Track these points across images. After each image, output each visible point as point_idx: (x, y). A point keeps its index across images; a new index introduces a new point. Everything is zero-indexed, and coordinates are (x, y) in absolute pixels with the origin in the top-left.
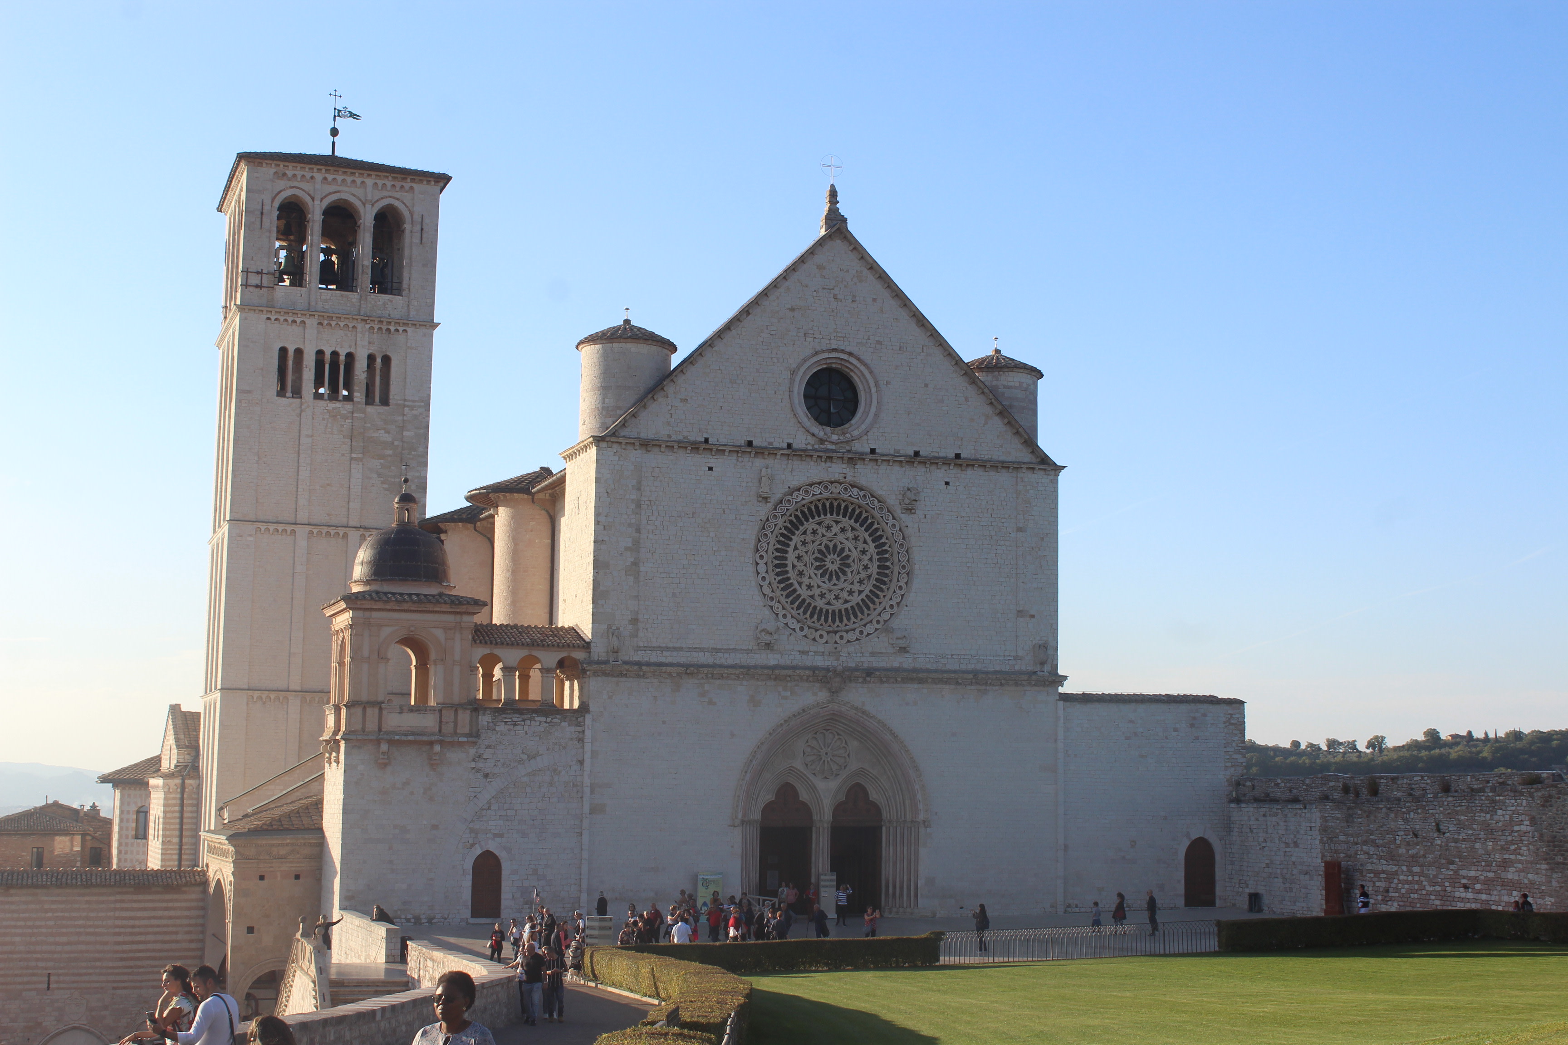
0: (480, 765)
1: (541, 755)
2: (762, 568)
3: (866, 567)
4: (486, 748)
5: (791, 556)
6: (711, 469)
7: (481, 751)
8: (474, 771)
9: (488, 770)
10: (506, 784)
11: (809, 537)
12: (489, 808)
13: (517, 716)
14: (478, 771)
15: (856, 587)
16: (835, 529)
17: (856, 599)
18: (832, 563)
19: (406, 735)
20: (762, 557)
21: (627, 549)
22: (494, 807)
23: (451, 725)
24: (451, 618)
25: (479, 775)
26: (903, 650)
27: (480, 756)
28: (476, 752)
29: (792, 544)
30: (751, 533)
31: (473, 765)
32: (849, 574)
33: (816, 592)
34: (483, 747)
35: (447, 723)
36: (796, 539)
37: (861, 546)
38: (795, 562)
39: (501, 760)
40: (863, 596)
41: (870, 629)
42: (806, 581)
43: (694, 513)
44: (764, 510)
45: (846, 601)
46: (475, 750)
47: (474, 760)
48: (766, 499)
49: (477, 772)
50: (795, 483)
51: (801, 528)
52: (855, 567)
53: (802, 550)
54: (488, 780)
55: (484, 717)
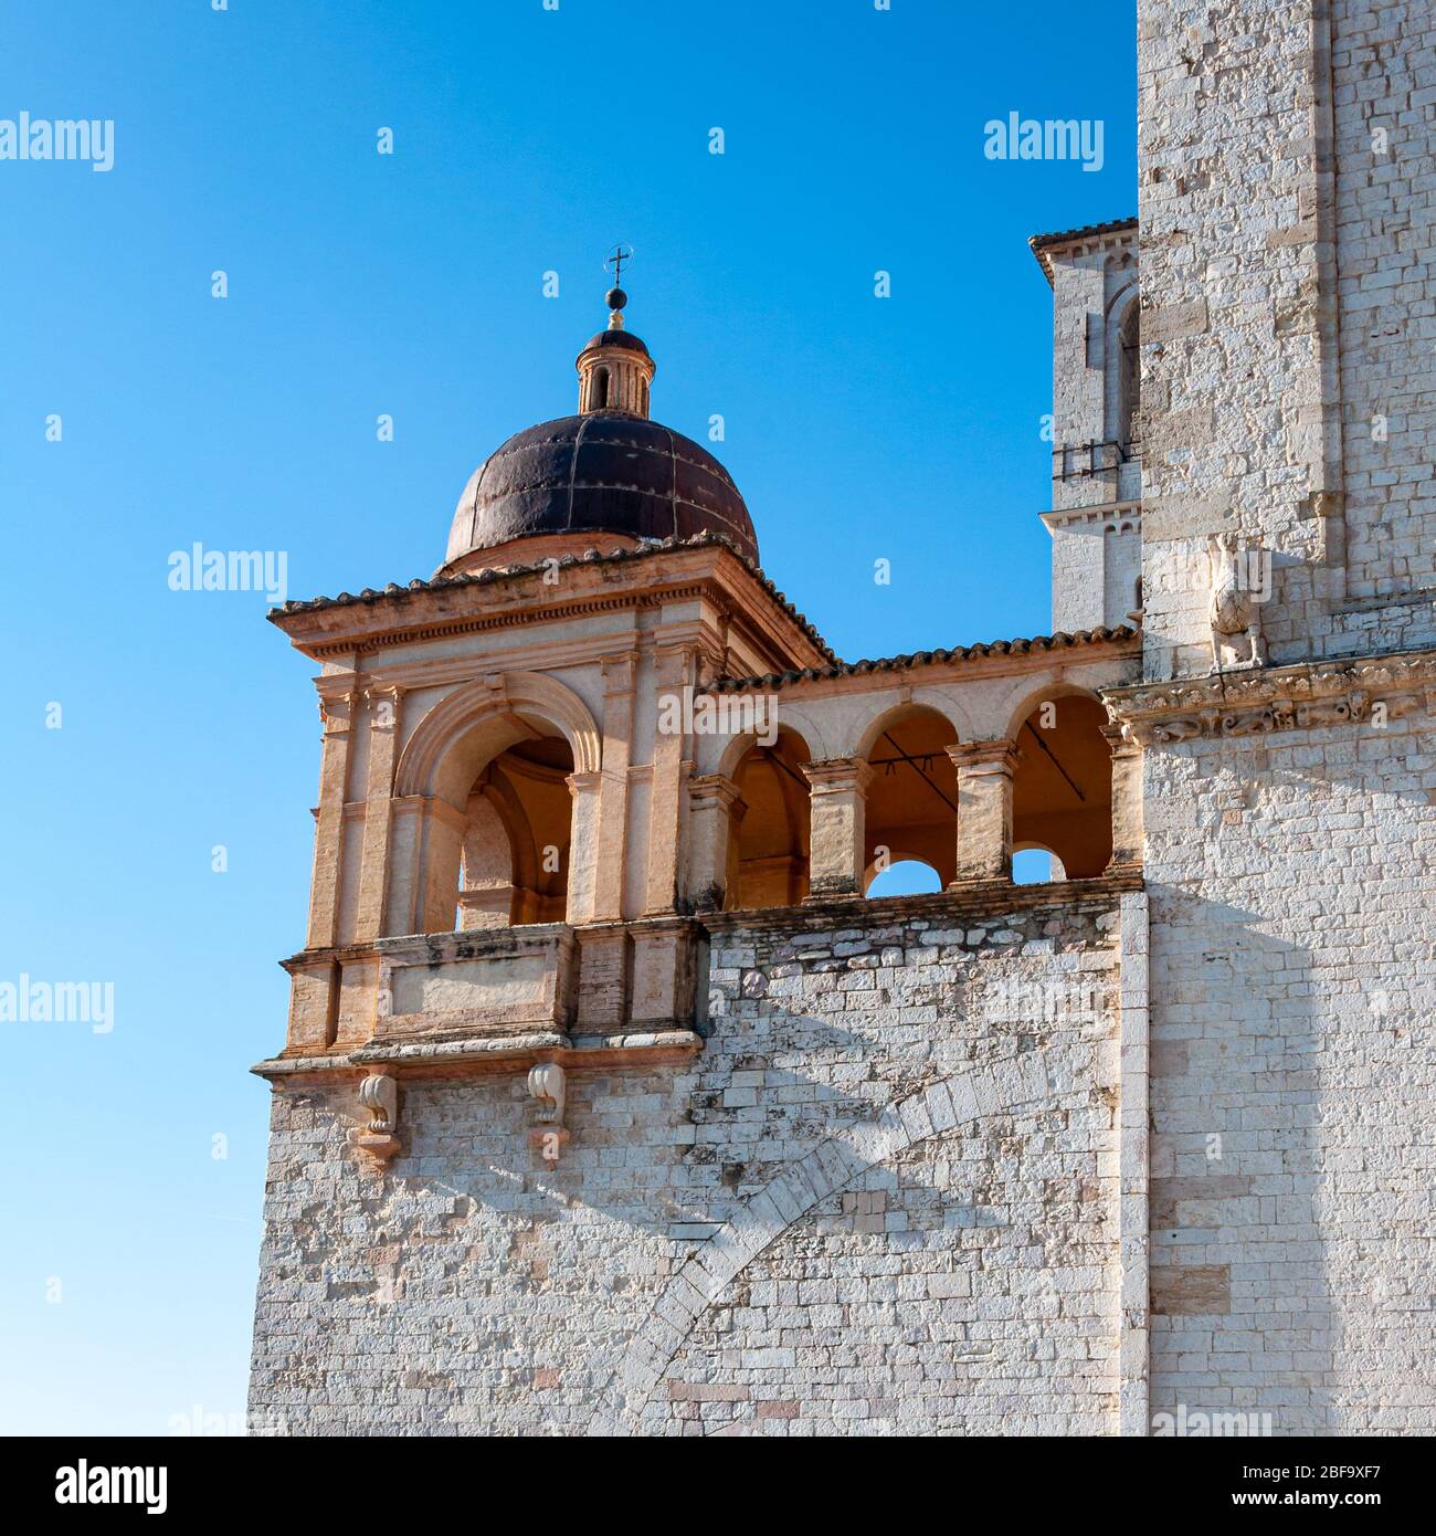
0: (712, 1133)
1: (944, 1080)
4: (736, 1068)
7: (714, 1080)
8: (689, 1159)
9: (740, 1153)
10: (808, 1200)
12: (744, 1302)
13: (853, 934)
14: (705, 1157)
19: (440, 1039)
22: (763, 1293)
23: (614, 994)
24: (624, 621)
25: (708, 1174)
27: (710, 1102)
28: (699, 1088)
31: (686, 1135)
34: (724, 1064)
35: (597, 987)
39: (790, 1110)
46: (693, 1080)
47: (689, 1117)
49: (701, 1161)
54: (743, 1189)
55: (727, 954)
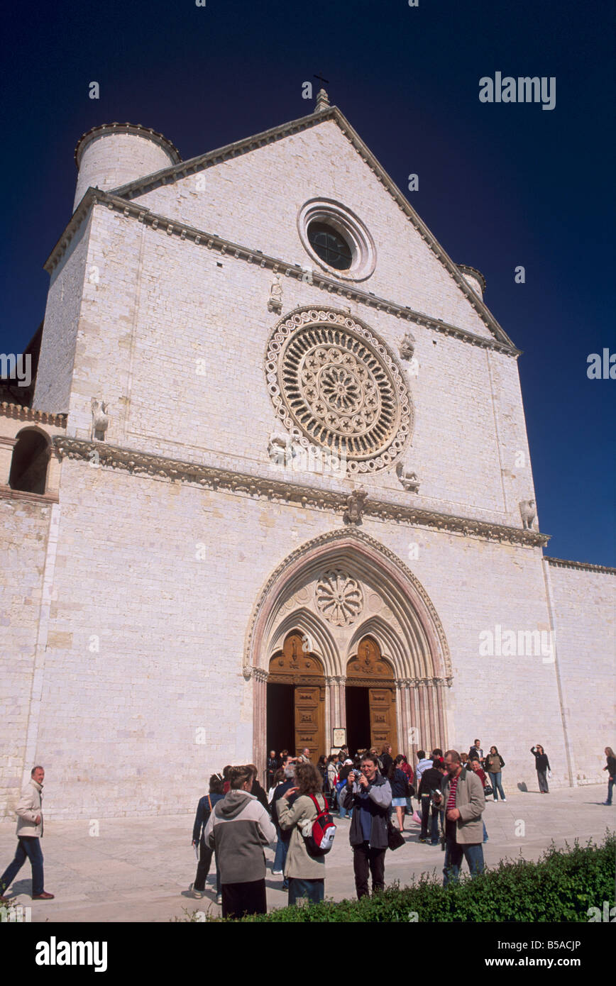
2: (273, 380)
3: (371, 402)
5: (301, 374)
6: (220, 265)
11: (317, 360)
15: (363, 419)
16: (342, 358)
17: (364, 430)
18: (340, 389)
20: (271, 367)
21: (123, 318)
26: (413, 488)
29: (301, 361)
30: (262, 341)
32: (356, 404)
33: (327, 416)
36: (304, 359)
37: (366, 381)
38: (305, 380)
40: (370, 428)
41: (377, 463)
42: (316, 402)
43: (201, 303)
44: (275, 319)
45: (355, 432)
48: (275, 308)
50: (304, 303)
51: (310, 349)
52: (361, 399)
53: (310, 370)
